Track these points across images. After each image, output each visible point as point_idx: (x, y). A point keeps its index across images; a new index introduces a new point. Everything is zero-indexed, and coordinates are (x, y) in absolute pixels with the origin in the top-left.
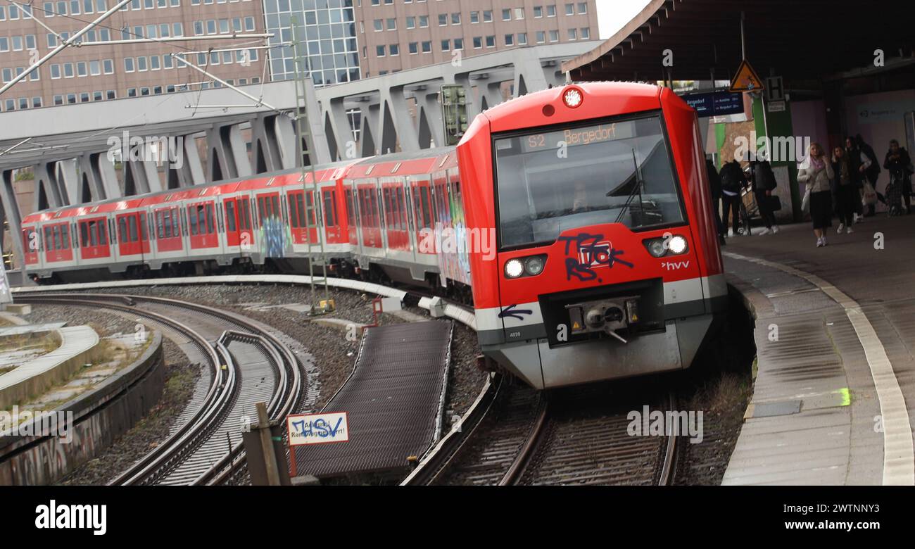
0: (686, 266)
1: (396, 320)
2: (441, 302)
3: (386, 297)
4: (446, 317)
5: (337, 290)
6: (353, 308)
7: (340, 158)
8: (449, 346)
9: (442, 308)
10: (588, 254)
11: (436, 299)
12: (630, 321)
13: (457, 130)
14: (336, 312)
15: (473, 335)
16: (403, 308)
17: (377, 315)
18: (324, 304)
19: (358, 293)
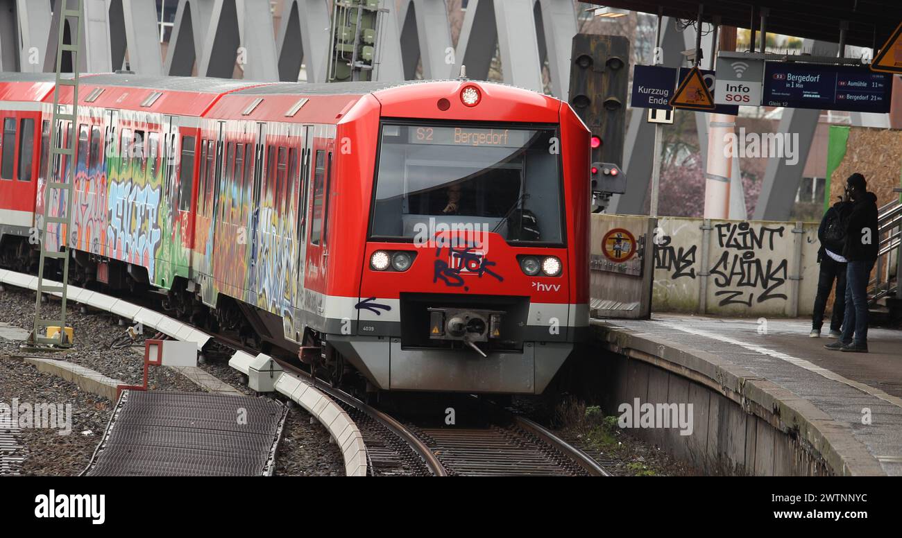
0: (556, 290)
1: (183, 384)
2: (272, 366)
3: (172, 339)
4: (277, 395)
5: (82, 310)
6: (107, 348)
7: (128, 68)
8: (273, 449)
9: (272, 377)
10: (459, 259)
11: (263, 359)
12: (491, 336)
13: (354, 56)
14: (74, 352)
15: (320, 436)
16: (199, 364)
17: (150, 369)
18: (53, 333)
19: (120, 322)
